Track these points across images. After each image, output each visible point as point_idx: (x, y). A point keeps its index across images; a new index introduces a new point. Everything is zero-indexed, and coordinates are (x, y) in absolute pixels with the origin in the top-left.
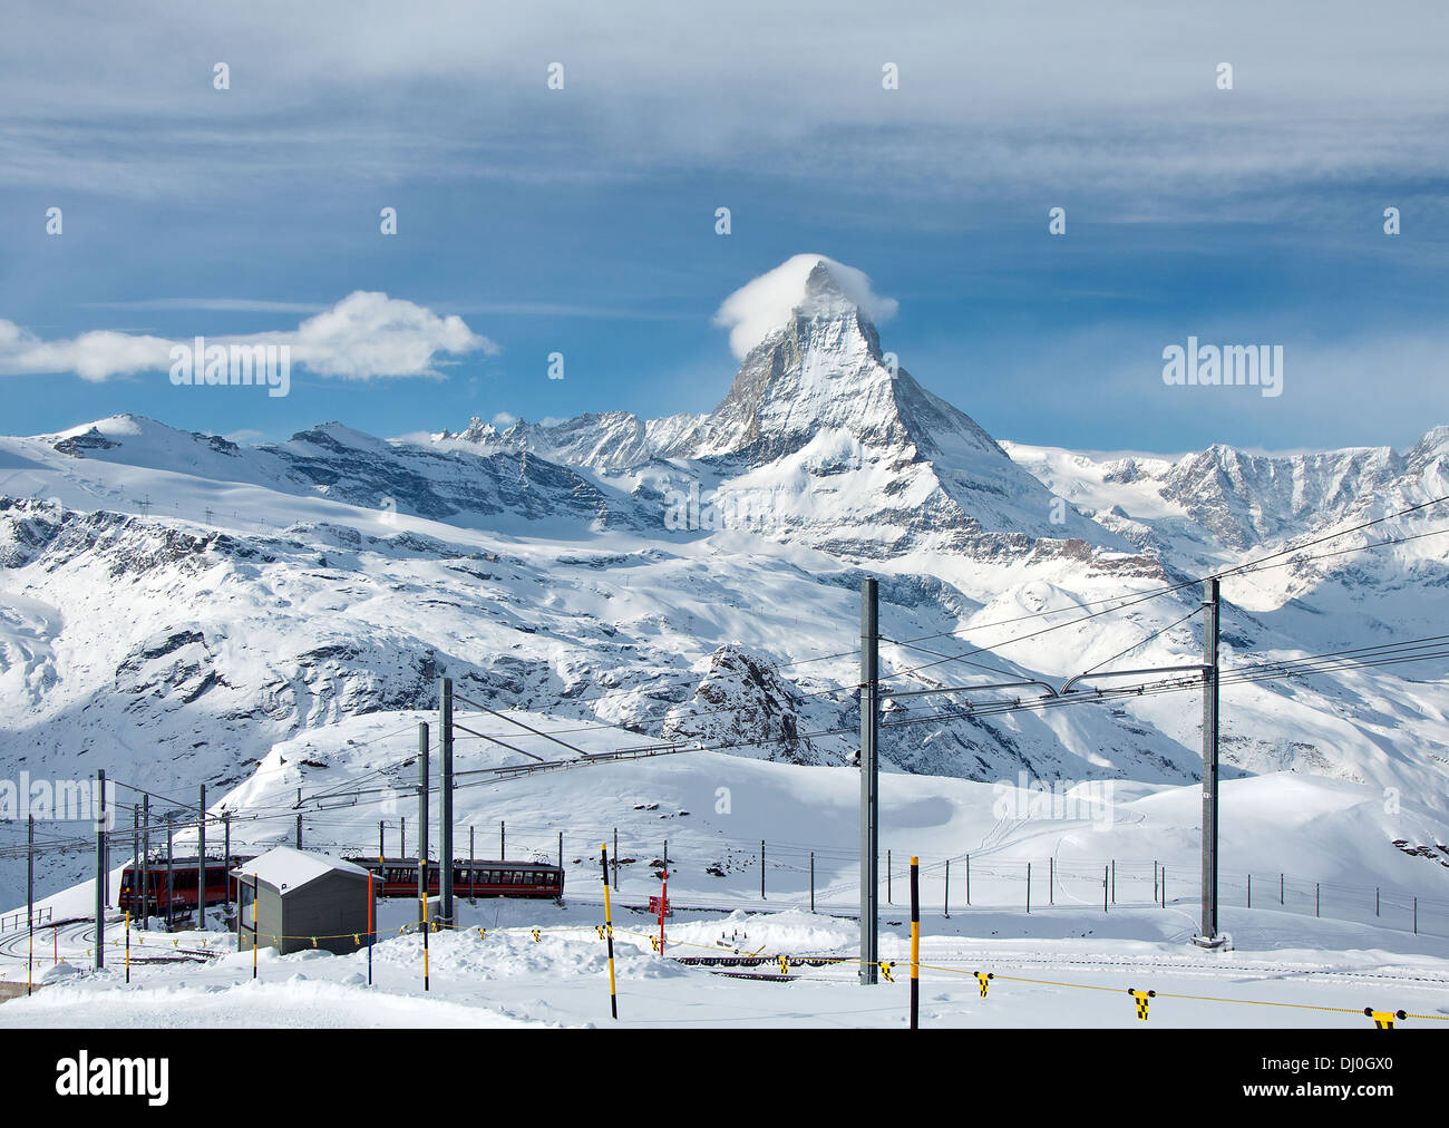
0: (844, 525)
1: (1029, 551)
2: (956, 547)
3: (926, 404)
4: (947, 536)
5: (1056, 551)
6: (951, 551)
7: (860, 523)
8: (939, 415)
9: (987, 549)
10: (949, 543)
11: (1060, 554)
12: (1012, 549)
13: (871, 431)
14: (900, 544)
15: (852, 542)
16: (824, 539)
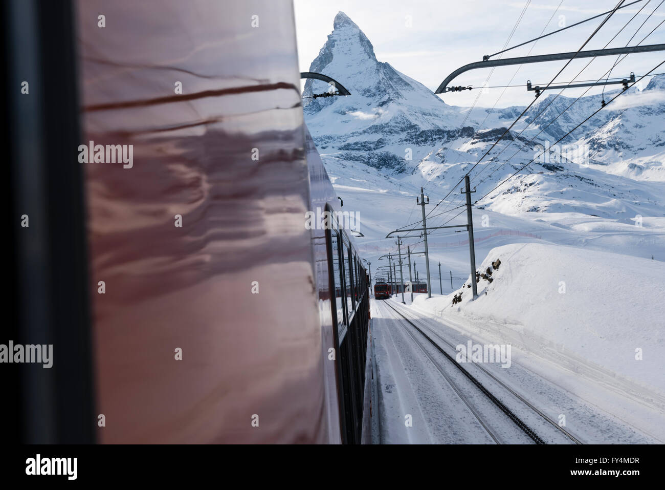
0: (353, 136)
1: (443, 137)
2: (406, 140)
3: (400, 79)
4: (403, 135)
5: (457, 135)
6: (405, 142)
7: (361, 134)
8: (407, 84)
9: (423, 139)
10: (404, 138)
11: (460, 136)
12: (435, 137)
13: (369, 91)
14: (380, 142)
15: (356, 144)
16: (343, 144)
